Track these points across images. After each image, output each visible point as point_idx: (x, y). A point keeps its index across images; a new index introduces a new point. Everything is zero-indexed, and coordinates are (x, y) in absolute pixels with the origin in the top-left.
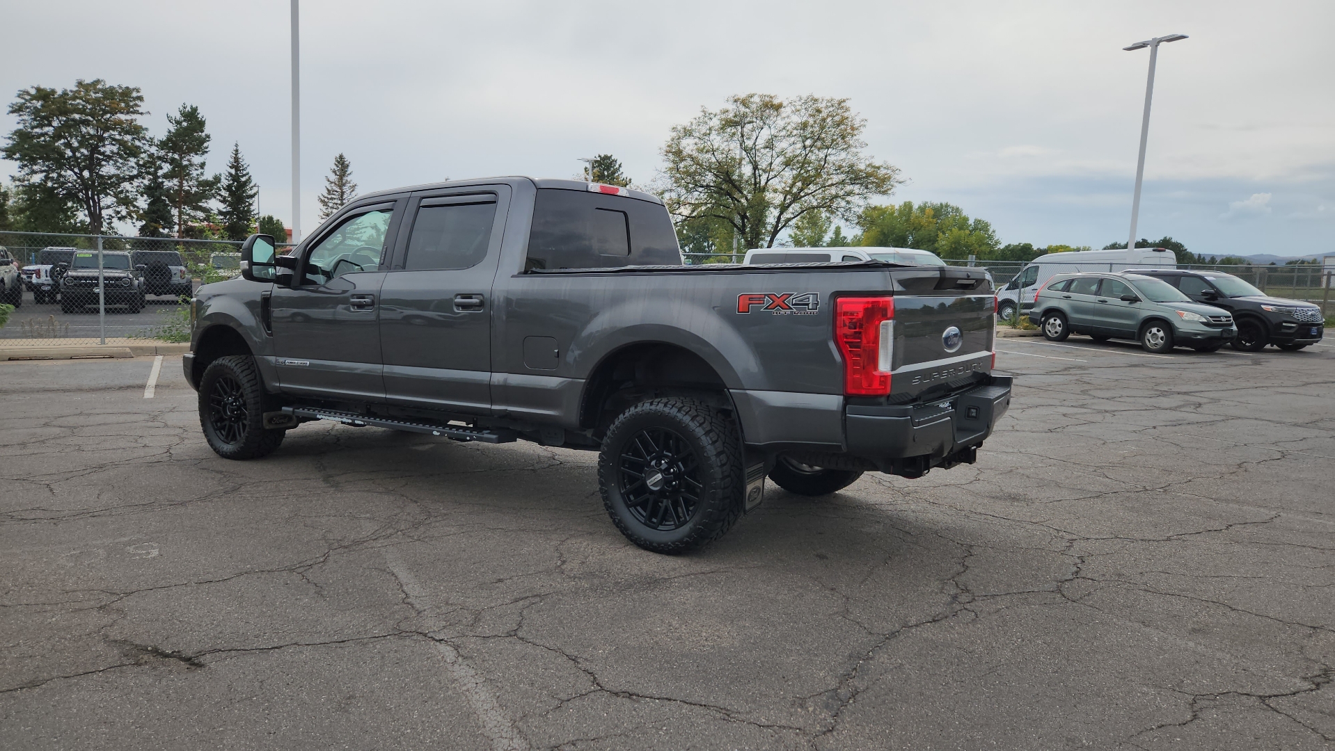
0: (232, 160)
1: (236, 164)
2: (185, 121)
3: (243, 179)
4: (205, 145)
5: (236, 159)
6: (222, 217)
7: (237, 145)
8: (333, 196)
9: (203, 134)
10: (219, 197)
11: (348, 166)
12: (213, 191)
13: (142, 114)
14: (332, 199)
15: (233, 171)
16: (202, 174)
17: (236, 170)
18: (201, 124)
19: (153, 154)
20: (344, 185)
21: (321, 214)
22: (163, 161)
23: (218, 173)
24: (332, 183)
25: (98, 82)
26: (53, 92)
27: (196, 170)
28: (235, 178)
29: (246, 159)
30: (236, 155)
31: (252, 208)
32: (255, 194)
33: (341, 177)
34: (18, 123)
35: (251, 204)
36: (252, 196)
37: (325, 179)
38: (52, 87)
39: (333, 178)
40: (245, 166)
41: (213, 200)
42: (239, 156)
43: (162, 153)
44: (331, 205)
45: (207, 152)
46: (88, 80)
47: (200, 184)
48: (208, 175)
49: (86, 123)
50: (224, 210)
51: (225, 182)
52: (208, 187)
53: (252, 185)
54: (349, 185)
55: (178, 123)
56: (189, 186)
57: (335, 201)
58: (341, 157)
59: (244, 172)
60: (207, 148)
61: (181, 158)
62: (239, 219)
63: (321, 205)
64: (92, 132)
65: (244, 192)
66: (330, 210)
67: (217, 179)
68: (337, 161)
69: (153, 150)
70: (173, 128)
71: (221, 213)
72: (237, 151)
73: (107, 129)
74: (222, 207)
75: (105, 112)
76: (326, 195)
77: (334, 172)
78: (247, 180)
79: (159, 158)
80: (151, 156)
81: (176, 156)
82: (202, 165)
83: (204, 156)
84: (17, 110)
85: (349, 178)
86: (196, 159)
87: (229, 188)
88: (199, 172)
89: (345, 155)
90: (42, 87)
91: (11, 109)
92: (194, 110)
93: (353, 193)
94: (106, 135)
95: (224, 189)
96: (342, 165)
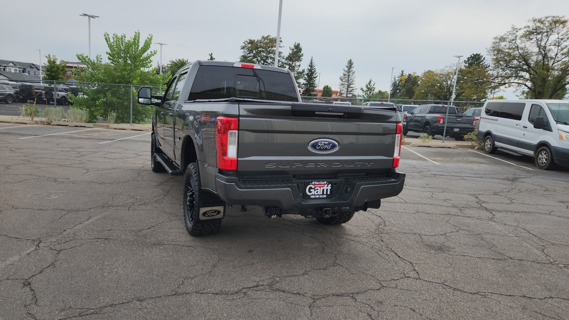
0: (310, 63)
1: (311, 65)
2: (295, 49)
3: (313, 71)
4: (301, 58)
5: (311, 63)
6: (304, 86)
7: (312, 57)
8: (346, 77)
9: (301, 54)
10: (304, 78)
11: (352, 64)
12: (302, 76)
13: (281, 47)
14: (345, 78)
15: (310, 68)
16: (298, 69)
17: (311, 68)
18: (300, 50)
19: (283, 62)
20: (350, 72)
21: (340, 84)
22: (286, 65)
23: (304, 69)
24: (345, 71)
25: (269, 36)
26: (254, 41)
27: (297, 67)
28: (310, 70)
29: (315, 63)
30: (311, 61)
31: (315, 82)
32: (317, 76)
33: (349, 69)
34: (243, 53)
35: (314, 81)
36: (315, 77)
37: (343, 70)
38: (254, 39)
39: (346, 69)
40: (314, 66)
41: (302, 79)
42: (313, 61)
43: (286, 62)
44: (344, 80)
45: (301, 61)
46: (266, 36)
47: (298, 73)
48: (300, 70)
49: (263, 51)
50: (305, 83)
51: (306, 72)
52: (300, 74)
53: (316, 73)
54: (352, 72)
55: (293, 50)
56: (294, 74)
57: (346, 79)
58: (350, 60)
59: (314, 68)
60: (302, 59)
61: (292, 63)
62: (310, 86)
63: (340, 81)
64: (265, 54)
65: (312, 76)
66: (343, 83)
67: (303, 71)
68: (349, 62)
69: (284, 61)
70: (291, 52)
71: (304, 84)
72: (312, 59)
73: (269, 53)
74: (305, 82)
75: (269, 47)
76: (343, 76)
77: (347, 67)
78: (314, 72)
79: (285, 64)
80: (283, 63)
81: (291, 63)
82: (299, 66)
83: (300, 62)
84: (243, 48)
85: (352, 69)
86: (297, 63)
87: (307, 74)
88: (297, 69)
89: (352, 60)
90: (251, 39)
91: (241, 48)
92: (299, 44)
93: (353, 76)
94: (269, 56)
95: (306, 75)
96: (350, 64)
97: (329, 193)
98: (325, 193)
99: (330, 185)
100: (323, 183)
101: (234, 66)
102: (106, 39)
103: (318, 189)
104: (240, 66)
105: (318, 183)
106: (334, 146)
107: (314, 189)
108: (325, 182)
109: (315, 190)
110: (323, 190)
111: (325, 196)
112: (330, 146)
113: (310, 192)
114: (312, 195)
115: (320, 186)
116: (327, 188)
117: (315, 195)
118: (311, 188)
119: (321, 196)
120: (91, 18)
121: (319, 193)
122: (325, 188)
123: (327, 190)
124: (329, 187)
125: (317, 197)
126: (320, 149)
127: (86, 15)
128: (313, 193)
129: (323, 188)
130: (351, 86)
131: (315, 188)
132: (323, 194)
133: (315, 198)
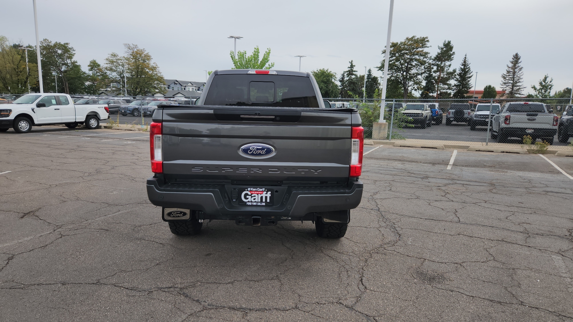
0: (463, 62)
1: (465, 64)
2: (445, 48)
3: (467, 70)
4: (452, 57)
5: (465, 62)
6: (456, 87)
7: (466, 55)
8: (510, 74)
9: (452, 53)
10: (455, 79)
11: (519, 59)
12: (453, 76)
13: (428, 47)
14: (509, 75)
15: (463, 67)
16: (448, 69)
17: (464, 67)
18: (451, 48)
19: (430, 63)
20: (516, 68)
21: (502, 83)
22: (434, 66)
23: (455, 68)
24: (509, 68)
25: (414, 37)
26: (397, 43)
27: (447, 68)
28: (463, 70)
29: (469, 61)
30: (465, 59)
31: (470, 82)
32: (472, 76)
33: (515, 65)
34: (384, 57)
35: (469, 81)
36: (470, 77)
37: (506, 66)
38: (397, 42)
39: (511, 65)
40: (469, 64)
41: (453, 80)
42: (467, 60)
43: (434, 62)
44: (507, 78)
45: (452, 60)
46: (410, 37)
47: (448, 74)
48: (451, 70)
49: (406, 53)
50: (457, 84)
51: (458, 72)
52: (451, 75)
53: (471, 72)
54: (518, 68)
55: (442, 49)
56: (443, 75)
57: (511, 76)
58: (517, 55)
59: (468, 67)
60: (453, 58)
61: (441, 63)
62: (463, 88)
63: (502, 79)
64: (408, 57)
65: (466, 76)
66: (507, 81)
67: (455, 71)
68: (514, 57)
69: (431, 61)
70: (439, 51)
71: (455, 85)
72: (465, 58)
73: (414, 55)
74: (456, 83)
75: (414, 48)
76: (505, 74)
77: (512, 62)
78: (468, 70)
79: (433, 64)
80: (430, 64)
81: (439, 63)
82: (450, 66)
83: (451, 62)
85: (519, 65)
86: (447, 63)
87: (460, 75)
88: (447, 69)
89: (518, 54)
90: (394, 42)
91: (382, 52)
92: (449, 42)
93: (520, 72)
94: (414, 57)
95: (458, 75)
96: (516, 59)
97: (268, 201)
98: (264, 200)
99: (270, 192)
100: (261, 190)
101: (248, 73)
102: (232, 57)
103: (255, 196)
104: (254, 73)
105: (254, 190)
106: (269, 151)
107: (250, 195)
108: (264, 189)
109: (252, 197)
110: (262, 198)
111: (264, 204)
112: (264, 151)
113: (246, 198)
114: (249, 202)
115: (257, 192)
116: (266, 195)
117: (251, 202)
118: (246, 195)
119: (259, 204)
120: (237, 39)
121: (256, 200)
122: (264, 195)
123: (266, 197)
124: (269, 195)
125: (255, 204)
126: (253, 154)
127: (232, 37)
128: (249, 200)
129: (262, 195)
130: (518, 84)
131: (252, 194)
132: (261, 201)
133: (252, 206)
